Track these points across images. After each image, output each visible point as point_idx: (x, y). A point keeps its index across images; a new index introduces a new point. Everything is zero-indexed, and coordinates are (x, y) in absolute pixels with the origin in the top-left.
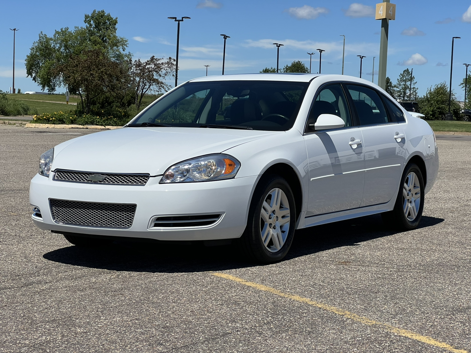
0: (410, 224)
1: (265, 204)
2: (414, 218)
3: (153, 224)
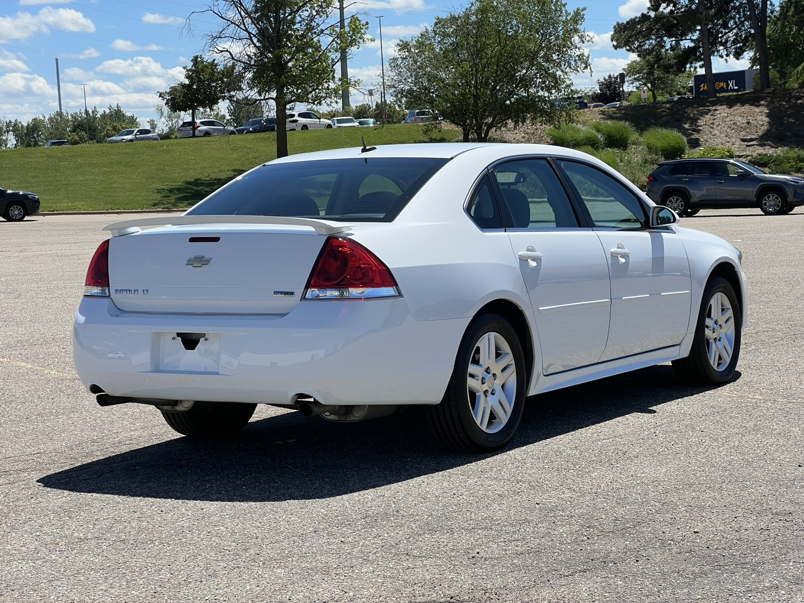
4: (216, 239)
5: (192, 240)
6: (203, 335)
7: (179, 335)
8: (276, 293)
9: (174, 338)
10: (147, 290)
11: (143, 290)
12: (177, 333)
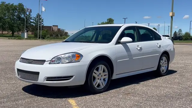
0: (163, 74)
1: (95, 71)
2: (165, 72)
3: (46, 80)
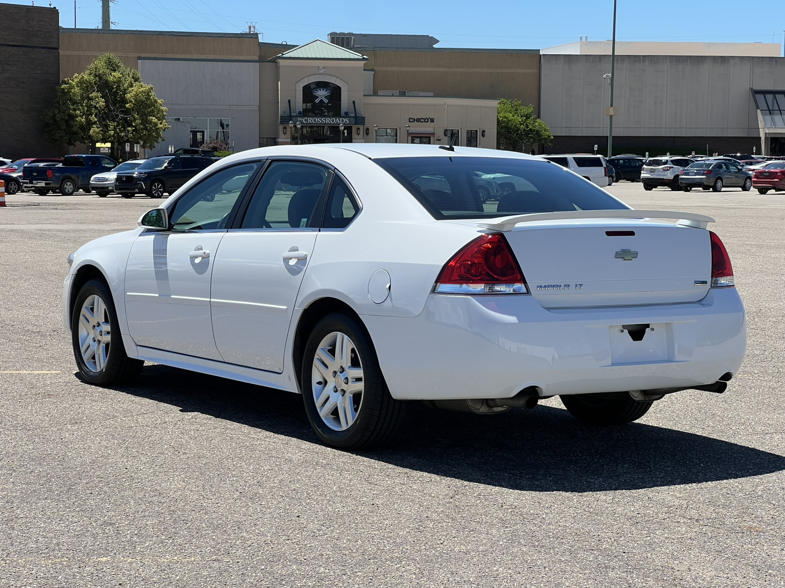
2: (345, 427)
4: (632, 233)
5: (609, 234)
6: (648, 326)
7: (624, 327)
8: (697, 282)
9: (622, 331)
10: (581, 285)
11: (576, 285)
12: (623, 326)
